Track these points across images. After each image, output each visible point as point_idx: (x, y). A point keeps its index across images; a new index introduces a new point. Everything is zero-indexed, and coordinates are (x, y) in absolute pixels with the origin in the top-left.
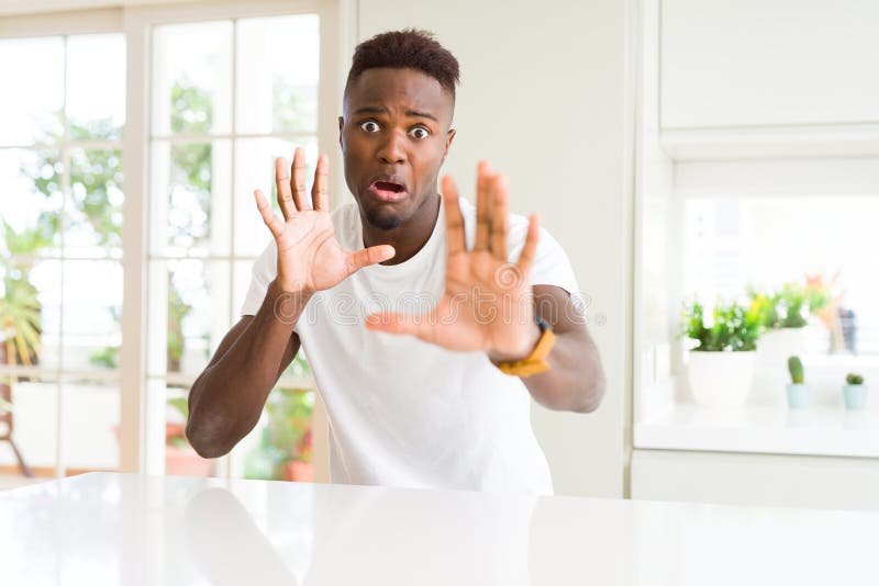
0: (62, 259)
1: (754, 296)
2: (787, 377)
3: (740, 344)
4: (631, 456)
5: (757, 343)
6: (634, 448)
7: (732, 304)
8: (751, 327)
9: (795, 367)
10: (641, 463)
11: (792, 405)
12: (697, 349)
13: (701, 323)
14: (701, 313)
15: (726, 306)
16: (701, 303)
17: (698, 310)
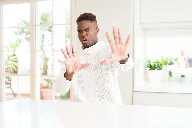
0: (18, 51)
1: (162, 58)
2: (168, 75)
3: (159, 68)
4: (133, 93)
5: (162, 68)
6: (134, 91)
7: (157, 60)
8: (161, 65)
9: (170, 73)
10: (135, 95)
11: (170, 81)
12: (149, 70)
13: (151, 64)
14: (150, 62)
15: (155, 61)
16: (150, 60)
17: (150, 61)
